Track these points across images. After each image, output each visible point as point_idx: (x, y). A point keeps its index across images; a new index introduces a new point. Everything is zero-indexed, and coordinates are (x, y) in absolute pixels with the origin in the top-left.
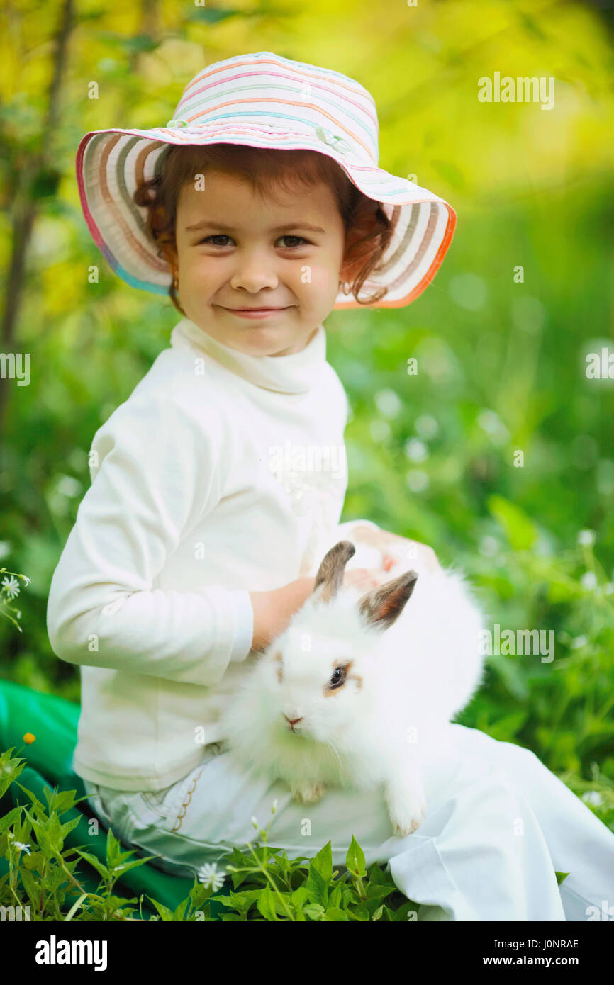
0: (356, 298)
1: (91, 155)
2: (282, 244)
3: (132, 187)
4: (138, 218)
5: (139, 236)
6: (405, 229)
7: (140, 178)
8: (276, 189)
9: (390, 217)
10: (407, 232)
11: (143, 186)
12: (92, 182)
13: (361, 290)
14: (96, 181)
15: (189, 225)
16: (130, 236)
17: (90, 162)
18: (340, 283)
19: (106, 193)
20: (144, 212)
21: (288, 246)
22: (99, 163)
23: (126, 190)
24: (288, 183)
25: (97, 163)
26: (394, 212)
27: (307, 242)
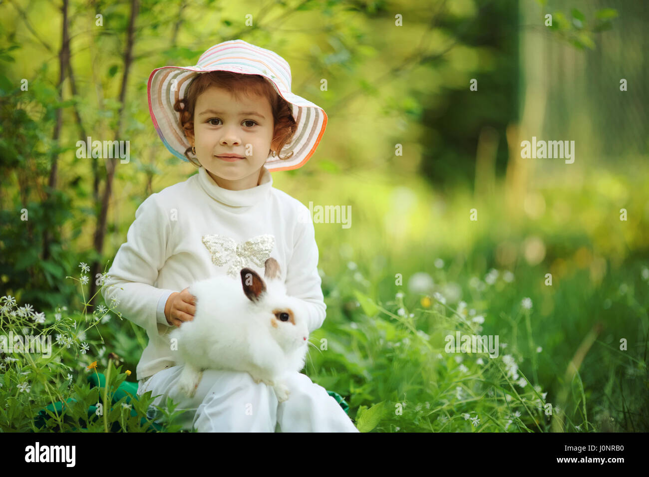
0: (279, 157)
1: (155, 82)
2: (244, 124)
3: (173, 102)
4: (175, 118)
5: (175, 126)
6: (303, 125)
7: (177, 97)
8: (242, 96)
9: (296, 120)
10: (303, 127)
11: (178, 102)
12: (154, 96)
13: (281, 153)
14: (156, 96)
15: (200, 112)
16: (171, 126)
17: (154, 86)
18: (270, 150)
19: (161, 103)
20: (178, 114)
21: (247, 126)
22: (158, 86)
23: (170, 103)
24: (248, 94)
25: (157, 87)
26: (298, 117)
27: (257, 124)
